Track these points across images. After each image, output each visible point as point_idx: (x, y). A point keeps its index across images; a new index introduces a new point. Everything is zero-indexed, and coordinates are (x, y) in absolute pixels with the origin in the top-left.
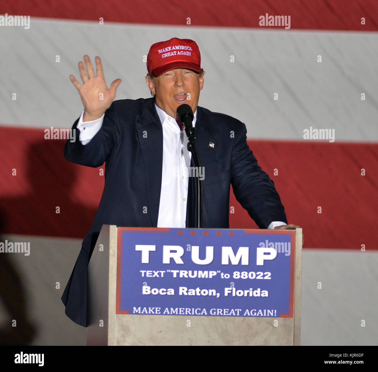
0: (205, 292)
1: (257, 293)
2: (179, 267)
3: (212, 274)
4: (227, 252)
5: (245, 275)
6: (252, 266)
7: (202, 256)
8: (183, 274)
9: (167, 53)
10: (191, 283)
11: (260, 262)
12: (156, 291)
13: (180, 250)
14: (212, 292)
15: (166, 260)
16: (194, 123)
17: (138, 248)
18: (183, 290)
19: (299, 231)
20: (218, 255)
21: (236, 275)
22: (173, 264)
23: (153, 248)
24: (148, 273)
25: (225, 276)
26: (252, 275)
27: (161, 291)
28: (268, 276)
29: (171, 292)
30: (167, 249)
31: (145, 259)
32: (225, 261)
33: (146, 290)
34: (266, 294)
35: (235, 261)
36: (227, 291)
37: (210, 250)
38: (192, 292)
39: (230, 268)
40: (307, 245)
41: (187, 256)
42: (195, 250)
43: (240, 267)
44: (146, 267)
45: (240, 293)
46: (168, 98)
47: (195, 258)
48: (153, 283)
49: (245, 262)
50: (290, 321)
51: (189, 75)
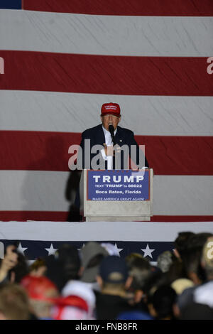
0: (118, 192)
1: (137, 192)
2: (109, 183)
3: (121, 186)
4: (126, 177)
5: (132, 186)
6: (135, 182)
7: (117, 179)
8: (110, 186)
9: (107, 108)
10: (113, 189)
11: (138, 181)
12: (101, 192)
13: (109, 178)
14: (121, 192)
15: (104, 181)
16: (115, 133)
17: (94, 177)
18: (110, 192)
19: (152, 170)
20: (122, 179)
21: (129, 186)
22: (106, 182)
23: (99, 177)
24: (98, 186)
25: (125, 186)
26: (135, 186)
27: (103, 192)
28: (141, 186)
29: (106, 192)
30: (104, 177)
31: (97, 181)
32: (125, 181)
33: (97, 192)
34: (140, 192)
35: (129, 181)
36: (126, 192)
37: (120, 177)
38: (114, 192)
39: (127, 184)
40: (155, 173)
41: (111, 180)
42: (114, 177)
43: (131, 183)
44: (97, 184)
45: (131, 192)
46: (107, 124)
47: (115, 180)
48: (99, 189)
49: (132, 181)
50: (149, 202)
51: (115, 117)
